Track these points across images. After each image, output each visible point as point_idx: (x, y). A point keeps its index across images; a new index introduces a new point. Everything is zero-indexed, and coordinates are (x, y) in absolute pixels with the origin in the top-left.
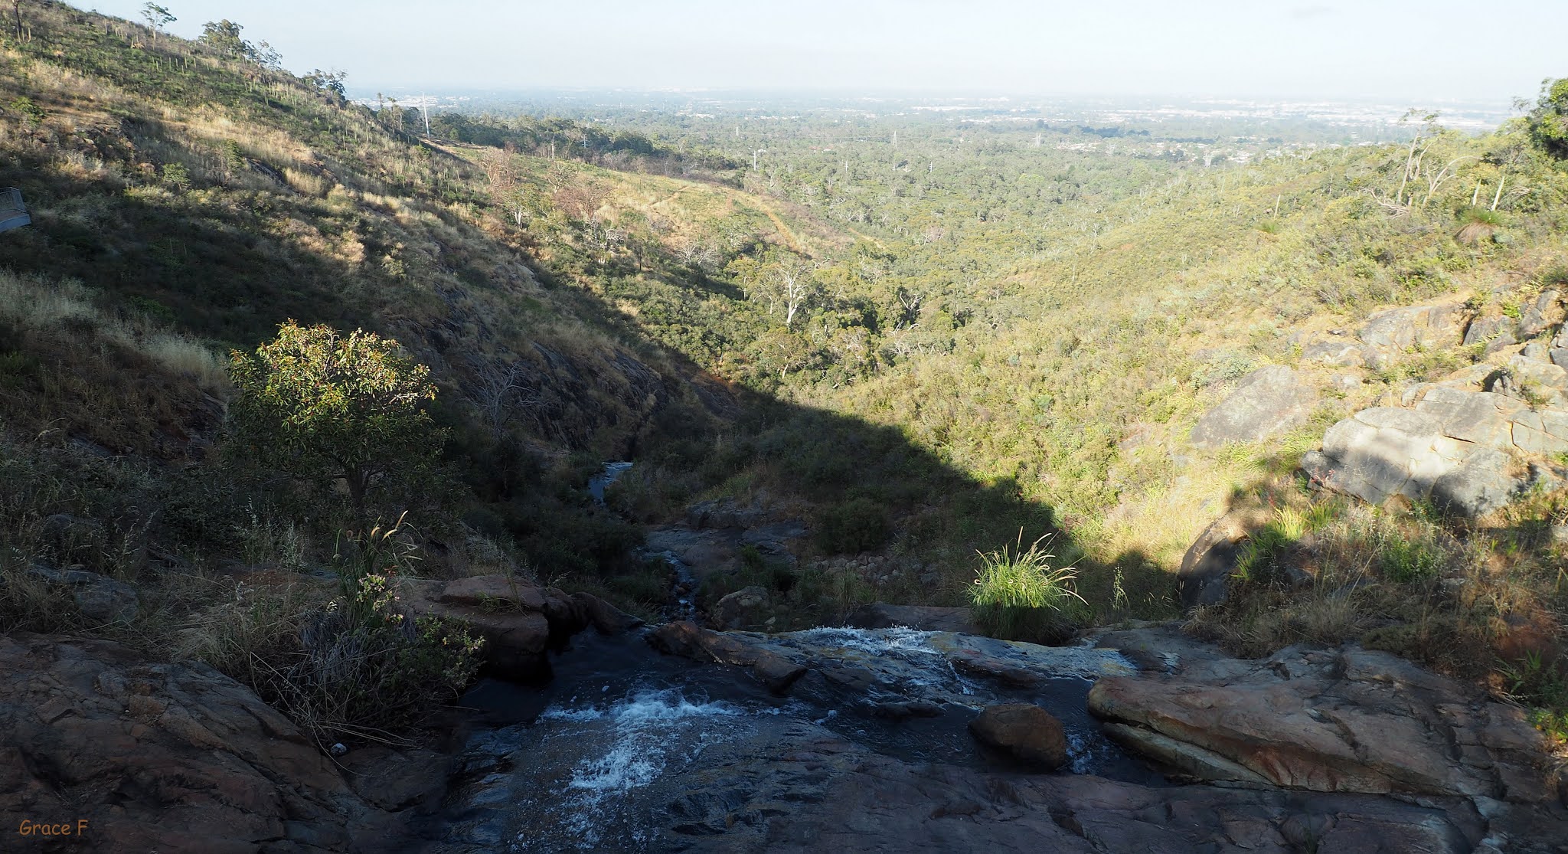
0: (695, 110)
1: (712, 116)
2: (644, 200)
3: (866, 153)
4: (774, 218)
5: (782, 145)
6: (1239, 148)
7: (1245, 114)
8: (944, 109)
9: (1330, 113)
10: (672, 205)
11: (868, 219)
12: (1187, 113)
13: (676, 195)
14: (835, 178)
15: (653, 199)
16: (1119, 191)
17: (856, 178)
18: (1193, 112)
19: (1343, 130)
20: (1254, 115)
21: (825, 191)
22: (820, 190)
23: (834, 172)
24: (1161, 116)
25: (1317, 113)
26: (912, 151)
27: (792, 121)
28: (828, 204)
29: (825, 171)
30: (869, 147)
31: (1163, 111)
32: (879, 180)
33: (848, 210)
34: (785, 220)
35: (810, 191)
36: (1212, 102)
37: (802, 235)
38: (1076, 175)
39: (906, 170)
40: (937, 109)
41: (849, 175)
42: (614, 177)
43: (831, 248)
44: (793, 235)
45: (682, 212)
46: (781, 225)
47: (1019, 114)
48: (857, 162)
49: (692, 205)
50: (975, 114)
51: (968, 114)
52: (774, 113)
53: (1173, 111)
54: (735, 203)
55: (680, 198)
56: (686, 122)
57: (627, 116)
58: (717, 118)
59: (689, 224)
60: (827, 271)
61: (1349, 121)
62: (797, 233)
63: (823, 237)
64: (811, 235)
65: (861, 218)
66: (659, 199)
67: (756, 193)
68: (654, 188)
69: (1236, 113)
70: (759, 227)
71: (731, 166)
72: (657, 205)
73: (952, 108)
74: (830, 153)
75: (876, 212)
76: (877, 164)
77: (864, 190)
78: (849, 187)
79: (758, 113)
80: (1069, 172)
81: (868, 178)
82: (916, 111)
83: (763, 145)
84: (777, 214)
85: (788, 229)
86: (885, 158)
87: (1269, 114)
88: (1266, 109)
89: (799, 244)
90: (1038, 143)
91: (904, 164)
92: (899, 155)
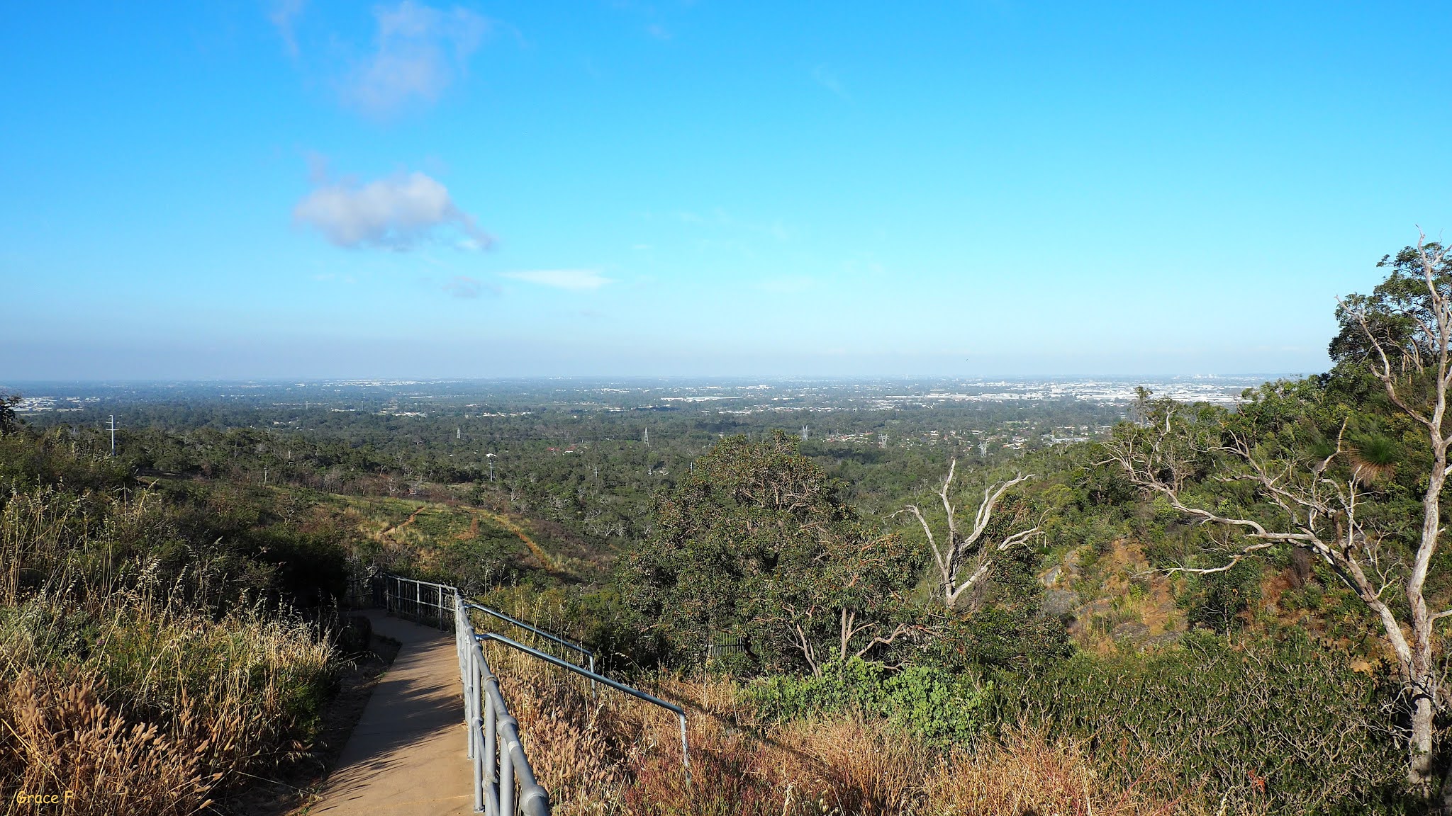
0: (402, 409)
1: (423, 415)
2: (377, 526)
3: (616, 454)
4: (526, 539)
5: (514, 448)
6: (1014, 434)
7: (1016, 397)
8: (698, 399)
9: (1098, 393)
10: (409, 531)
11: (629, 533)
12: (959, 397)
13: (412, 519)
14: (585, 484)
15: (386, 525)
16: (896, 487)
17: (609, 487)
18: (964, 396)
19: (1112, 410)
20: (1025, 397)
21: (576, 502)
22: (570, 502)
23: (582, 478)
24: (931, 401)
25: (1086, 393)
26: (667, 449)
27: (523, 418)
28: (583, 517)
29: (573, 480)
30: (618, 447)
31: (933, 396)
32: (634, 486)
33: (606, 523)
34: (538, 540)
35: (558, 503)
36: (982, 385)
37: (560, 557)
38: (851, 471)
39: (663, 472)
40: (690, 400)
41: (600, 483)
42: (338, 501)
43: (594, 569)
44: (548, 557)
45: (421, 539)
46: (534, 546)
47: (781, 403)
48: (606, 465)
49: (432, 530)
50: (733, 405)
51: (725, 404)
52: (501, 409)
53: (944, 396)
54: (480, 524)
55: (417, 522)
56: (393, 423)
57: (317, 417)
58: (430, 416)
59: (430, 552)
60: (595, 595)
61: (1117, 400)
62: (554, 555)
63: (583, 557)
64: (570, 555)
65: (621, 532)
66: (392, 525)
67: (500, 510)
68: (388, 513)
69: (1006, 396)
70: (512, 550)
71: (464, 478)
72: (392, 531)
73: (707, 398)
74: (571, 455)
75: (637, 524)
76: (629, 467)
77: (620, 500)
78: (603, 497)
79: (480, 410)
80: (842, 468)
81: (623, 484)
82: (667, 402)
83: (491, 449)
84: (529, 534)
85: (543, 551)
86: (638, 459)
87: (1040, 396)
88: (1035, 391)
89: (556, 566)
90: (806, 436)
91: (659, 465)
92: (654, 454)
